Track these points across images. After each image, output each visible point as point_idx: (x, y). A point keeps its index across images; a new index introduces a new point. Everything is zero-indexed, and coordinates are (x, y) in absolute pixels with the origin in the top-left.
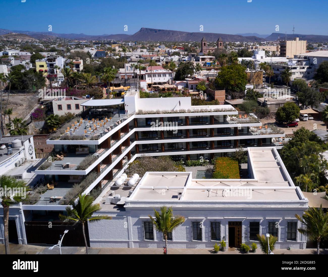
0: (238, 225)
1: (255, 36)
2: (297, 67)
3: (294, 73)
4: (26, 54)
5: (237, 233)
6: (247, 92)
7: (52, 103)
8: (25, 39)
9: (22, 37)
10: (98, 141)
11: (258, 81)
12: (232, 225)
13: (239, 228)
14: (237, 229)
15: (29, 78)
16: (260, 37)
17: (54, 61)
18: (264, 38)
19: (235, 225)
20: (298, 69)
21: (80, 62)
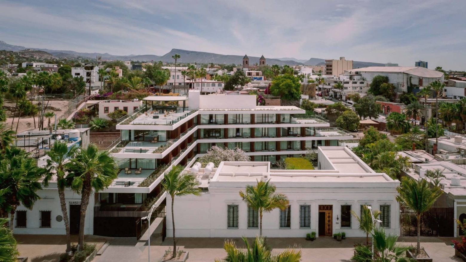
0: (329, 210)
1: (293, 60)
2: (349, 81)
3: (346, 88)
4: (53, 66)
5: (328, 219)
6: (303, 103)
7: (98, 105)
8: (44, 56)
9: (40, 55)
10: (173, 127)
11: (311, 93)
12: (322, 210)
13: (329, 213)
14: (328, 215)
15: (68, 81)
16: (298, 62)
17: (91, 70)
18: (303, 63)
19: (325, 210)
20: (351, 83)
21: (121, 71)
